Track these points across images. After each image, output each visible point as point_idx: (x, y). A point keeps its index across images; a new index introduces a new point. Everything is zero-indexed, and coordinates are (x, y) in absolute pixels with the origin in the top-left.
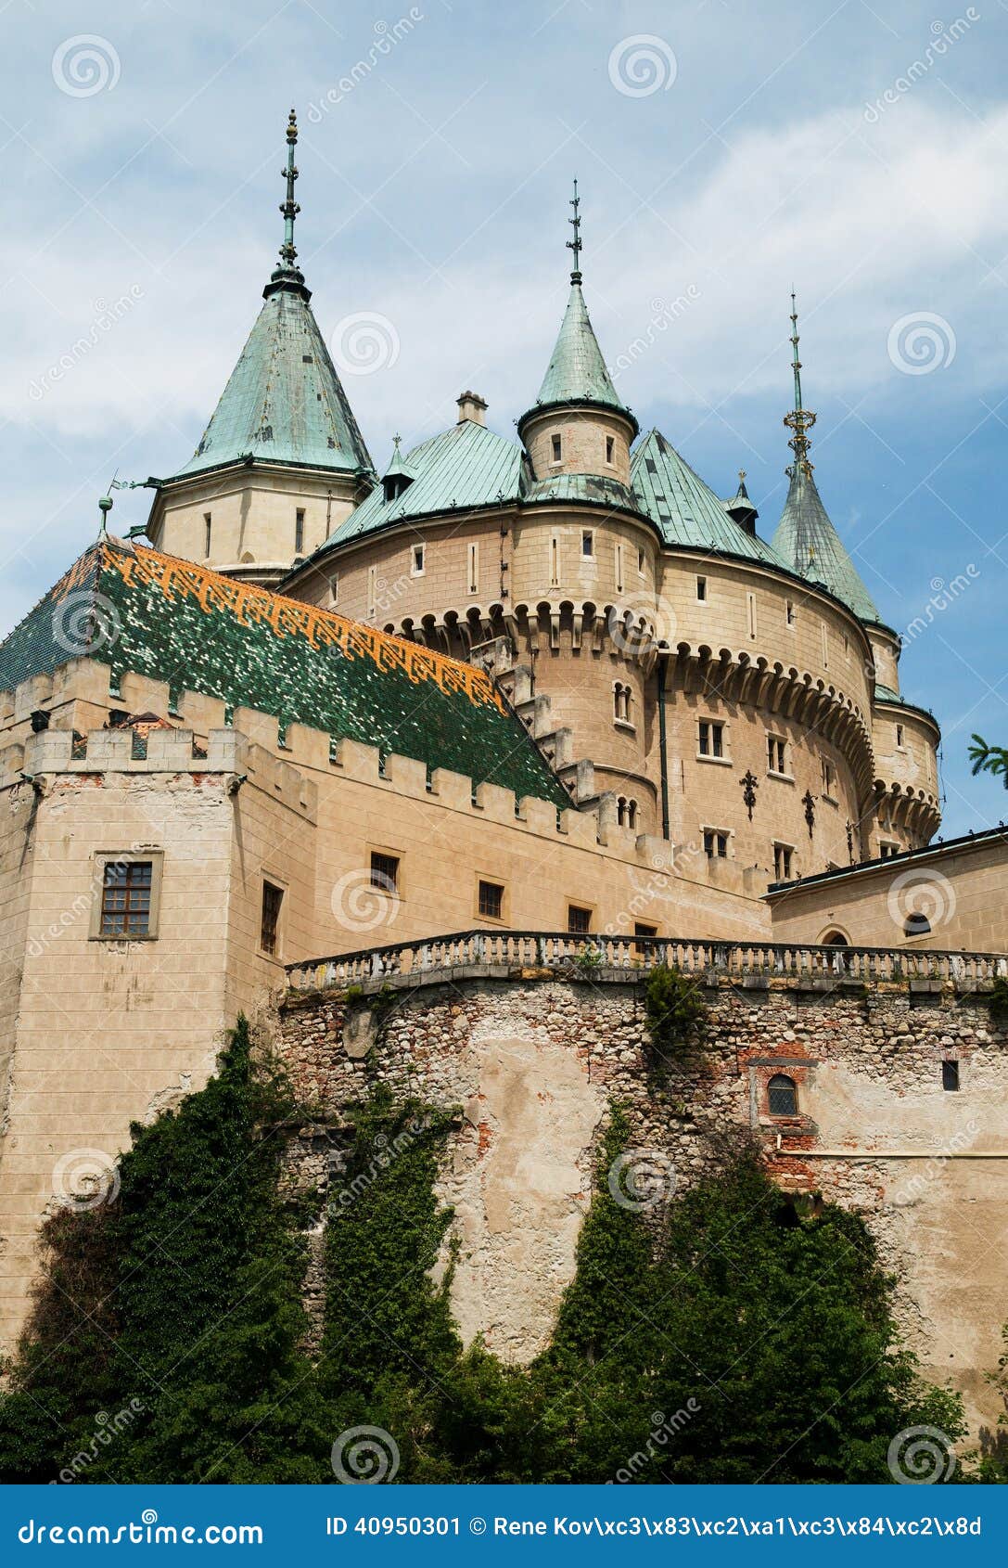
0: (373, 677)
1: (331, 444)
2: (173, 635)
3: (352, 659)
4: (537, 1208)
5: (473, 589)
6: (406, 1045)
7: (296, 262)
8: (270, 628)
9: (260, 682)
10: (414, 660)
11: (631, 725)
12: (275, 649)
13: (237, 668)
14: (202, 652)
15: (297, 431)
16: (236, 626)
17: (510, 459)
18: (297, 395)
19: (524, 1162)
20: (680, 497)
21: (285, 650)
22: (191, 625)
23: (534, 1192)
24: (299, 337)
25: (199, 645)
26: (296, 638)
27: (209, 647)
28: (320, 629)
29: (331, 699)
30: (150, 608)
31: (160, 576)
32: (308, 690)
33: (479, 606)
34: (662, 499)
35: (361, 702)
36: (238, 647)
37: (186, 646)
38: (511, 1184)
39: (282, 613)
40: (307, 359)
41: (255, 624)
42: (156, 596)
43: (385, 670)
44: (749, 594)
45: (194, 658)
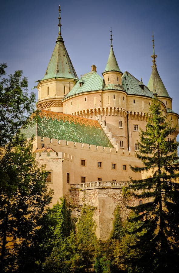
0: (80, 127)
1: (69, 73)
2: (49, 126)
3: (76, 124)
4: (107, 220)
5: (95, 105)
6: (88, 197)
7: (61, 36)
8: (63, 121)
9: (62, 132)
10: (86, 122)
11: (122, 128)
12: (64, 125)
13: (59, 130)
14: (53, 128)
15: (63, 71)
16: (58, 122)
17: (101, 81)
18: (63, 63)
19: (105, 214)
20: (130, 84)
21: (66, 125)
22: (51, 123)
23: (107, 218)
24: (62, 51)
25: (53, 127)
26: (67, 122)
27: (54, 127)
28: (71, 119)
29: (73, 133)
30: (45, 122)
31: (46, 115)
32: (70, 132)
33: (96, 108)
34: (127, 85)
35: (78, 132)
36: (58, 126)
37: (51, 128)
38: (103, 217)
39: (65, 117)
40: (64, 56)
41: (61, 121)
42: (45, 119)
43: (81, 125)
44: (142, 102)
45: (52, 130)
